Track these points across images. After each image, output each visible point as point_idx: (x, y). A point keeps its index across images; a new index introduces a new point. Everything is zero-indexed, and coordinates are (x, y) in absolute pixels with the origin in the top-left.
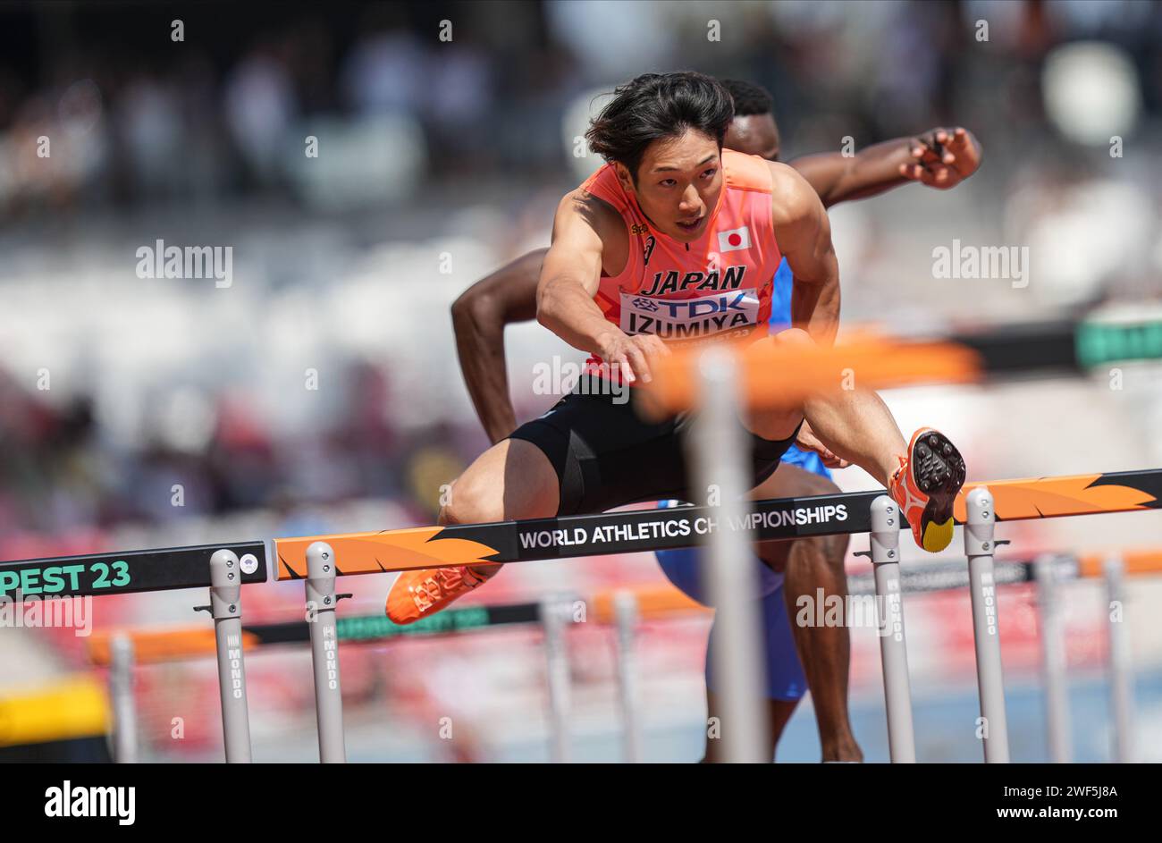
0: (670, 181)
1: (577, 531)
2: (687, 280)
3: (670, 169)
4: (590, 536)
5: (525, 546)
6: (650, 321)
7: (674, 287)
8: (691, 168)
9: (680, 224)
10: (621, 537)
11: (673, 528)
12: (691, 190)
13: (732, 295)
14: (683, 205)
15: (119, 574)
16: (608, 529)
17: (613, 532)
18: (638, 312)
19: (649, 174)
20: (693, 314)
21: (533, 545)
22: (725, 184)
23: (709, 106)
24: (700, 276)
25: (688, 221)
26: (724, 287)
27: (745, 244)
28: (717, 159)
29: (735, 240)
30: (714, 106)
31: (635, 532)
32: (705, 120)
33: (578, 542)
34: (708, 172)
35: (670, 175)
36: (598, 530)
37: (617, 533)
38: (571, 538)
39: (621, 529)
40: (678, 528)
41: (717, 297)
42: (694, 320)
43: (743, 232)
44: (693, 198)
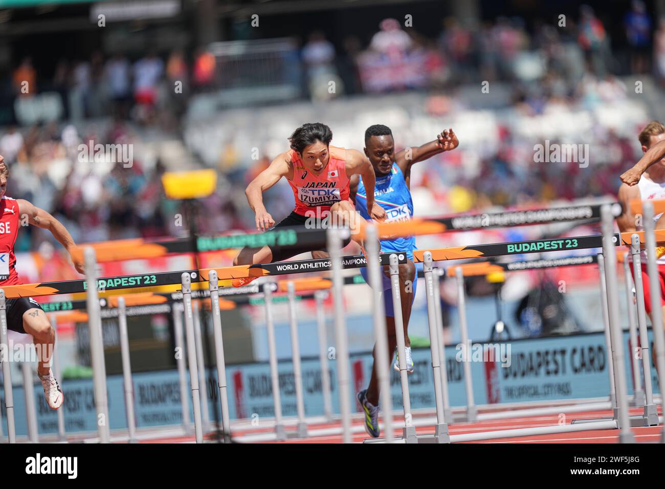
0: (312, 157)
1: (295, 265)
2: (318, 185)
3: (312, 153)
4: (299, 266)
5: (279, 270)
6: (307, 197)
7: (313, 187)
8: (318, 153)
9: (315, 170)
10: (309, 267)
11: (326, 264)
12: (318, 160)
13: (331, 189)
14: (316, 164)
15: (153, 279)
16: (305, 265)
17: (307, 265)
18: (304, 194)
19: (305, 155)
20: (319, 195)
21: (281, 270)
22: (331, 157)
23: (323, 134)
24: (322, 184)
25: (317, 169)
26: (329, 187)
27: (336, 175)
28: (327, 151)
29: (333, 174)
30: (325, 134)
31: (314, 265)
32: (323, 139)
33: (295, 269)
34: (323, 154)
35: (312, 155)
36: (302, 265)
37: (308, 266)
38: (293, 267)
39: (309, 265)
40: (328, 264)
41: (326, 189)
42: (320, 196)
43: (336, 172)
44: (319, 162)
